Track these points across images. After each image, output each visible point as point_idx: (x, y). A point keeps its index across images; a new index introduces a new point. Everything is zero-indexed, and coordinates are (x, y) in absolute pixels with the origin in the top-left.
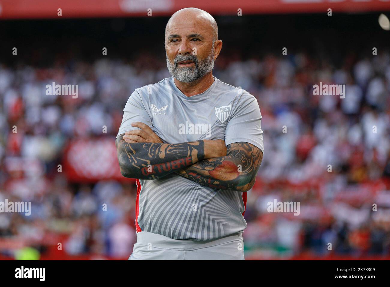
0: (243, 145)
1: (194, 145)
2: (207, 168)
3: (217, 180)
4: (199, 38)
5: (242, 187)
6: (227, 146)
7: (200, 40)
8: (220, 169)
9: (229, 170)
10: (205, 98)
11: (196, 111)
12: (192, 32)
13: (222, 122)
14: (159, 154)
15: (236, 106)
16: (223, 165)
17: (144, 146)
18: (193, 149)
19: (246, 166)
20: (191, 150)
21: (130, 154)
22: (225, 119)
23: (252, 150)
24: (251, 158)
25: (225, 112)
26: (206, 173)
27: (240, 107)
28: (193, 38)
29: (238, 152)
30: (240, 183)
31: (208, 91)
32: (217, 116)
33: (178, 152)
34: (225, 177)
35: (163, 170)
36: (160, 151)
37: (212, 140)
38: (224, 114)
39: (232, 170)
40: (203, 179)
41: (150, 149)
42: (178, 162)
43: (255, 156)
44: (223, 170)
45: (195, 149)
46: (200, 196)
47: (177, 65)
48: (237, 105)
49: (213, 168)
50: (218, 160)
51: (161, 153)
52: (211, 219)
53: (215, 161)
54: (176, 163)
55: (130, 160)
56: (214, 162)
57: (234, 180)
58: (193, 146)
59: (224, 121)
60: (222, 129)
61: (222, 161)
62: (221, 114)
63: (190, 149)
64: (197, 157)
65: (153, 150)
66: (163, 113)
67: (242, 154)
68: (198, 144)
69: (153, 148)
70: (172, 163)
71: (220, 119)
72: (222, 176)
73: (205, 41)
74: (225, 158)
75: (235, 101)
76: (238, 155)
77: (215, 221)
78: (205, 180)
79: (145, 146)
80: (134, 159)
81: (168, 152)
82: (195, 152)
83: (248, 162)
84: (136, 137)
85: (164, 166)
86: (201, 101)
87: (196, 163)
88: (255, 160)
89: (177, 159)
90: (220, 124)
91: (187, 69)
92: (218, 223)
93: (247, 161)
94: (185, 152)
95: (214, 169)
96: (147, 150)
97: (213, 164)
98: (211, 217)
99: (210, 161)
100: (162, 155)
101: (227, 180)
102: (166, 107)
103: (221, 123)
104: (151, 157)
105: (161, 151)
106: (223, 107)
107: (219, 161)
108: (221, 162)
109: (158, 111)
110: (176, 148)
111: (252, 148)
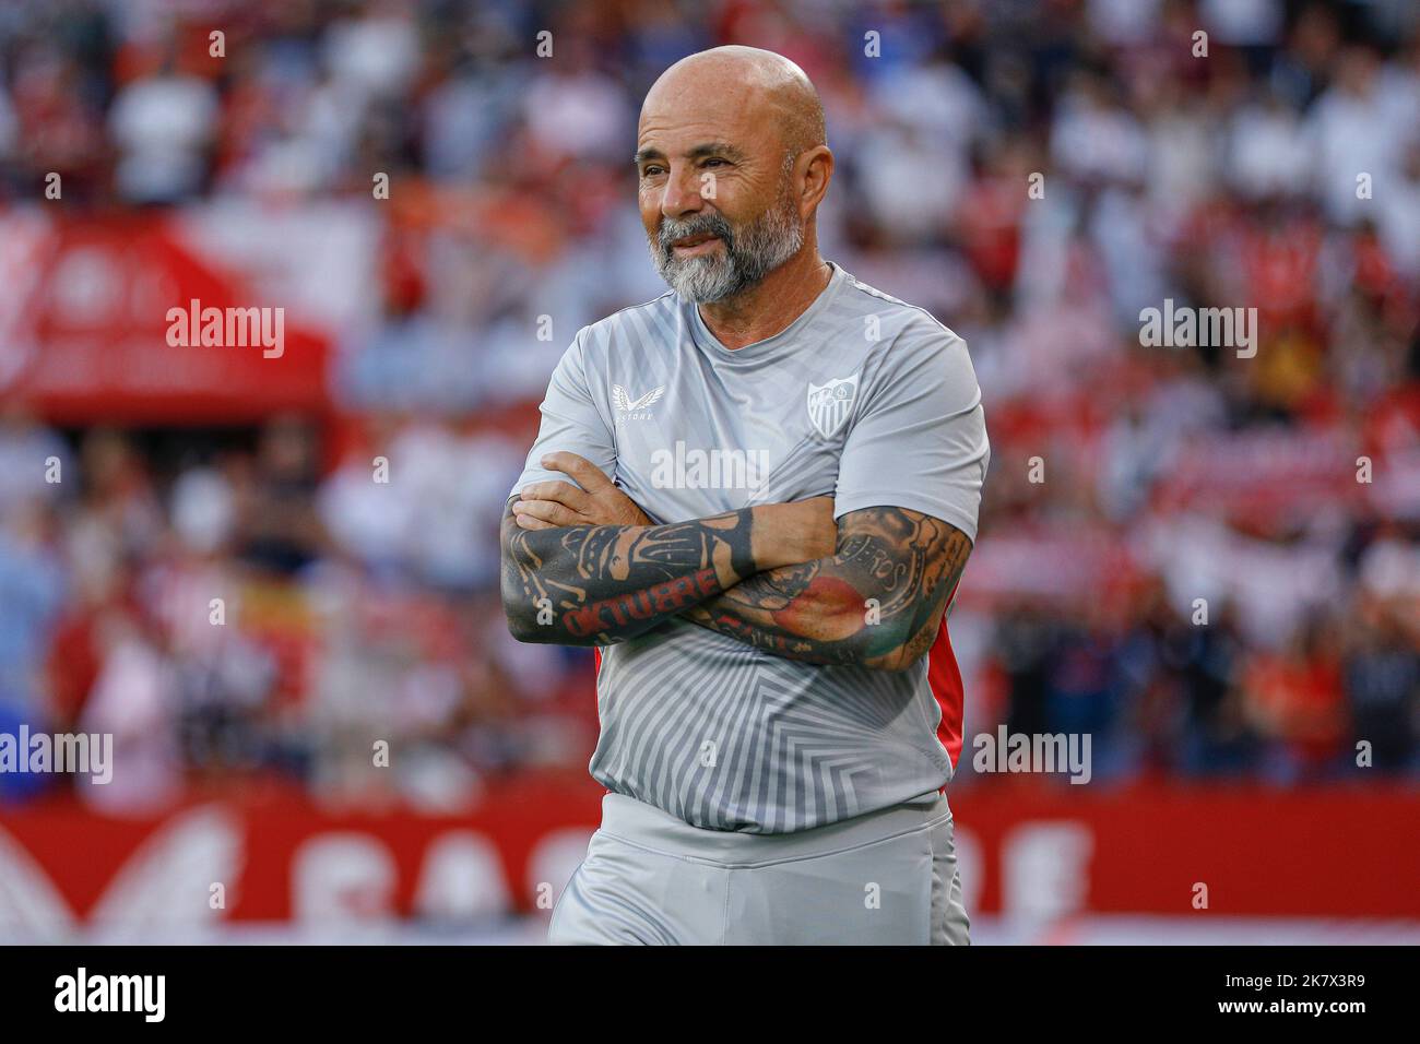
0: (881, 517)
1: (720, 527)
2: (767, 603)
3: (803, 639)
4: (724, 155)
5: (880, 659)
6: (838, 519)
7: (727, 163)
8: (805, 603)
9: (836, 607)
10: (784, 350)
11: (750, 401)
12: (699, 137)
13: (828, 435)
14: (611, 565)
15: (874, 378)
16: (812, 592)
17: (564, 541)
18: (716, 542)
19: (890, 589)
20: (711, 546)
21: (527, 569)
22: (837, 426)
23: (916, 532)
24: (910, 560)
25: (836, 403)
26: (766, 617)
27: (886, 380)
28: (705, 158)
29: (864, 543)
30: (872, 647)
31: (800, 325)
32: (813, 417)
33: (669, 557)
34: (825, 630)
35: (629, 617)
36: (614, 555)
37: (789, 501)
38: (832, 408)
39: (844, 606)
40: (763, 637)
41: (582, 550)
42: (674, 588)
43: (926, 549)
44: (815, 605)
45: (724, 543)
46: (763, 684)
47: (669, 250)
48: (877, 372)
49: (785, 602)
50: (799, 575)
51: (617, 562)
52: (805, 757)
53: (791, 578)
54: (667, 591)
55: (527, 589)
56: (786, 582)
57: (851, 637)
58: (717, 532)
59: (832, 434)
60: (829, 460)
61: (811, 576)
62: (825, 408)
63: (707, 545)
64: (730, 567)
65: (592, 554)
66: (642, 416)
67: (875, 550)
68: (732, 523)
69: (592, 546)
70: (655, 592)
71: (818, 426)
72: (815, 628)
73: (748, 163)
74: (820, 566)
75: (872, 360)
76: (862, 555)
77: (822, 763)
78: (769, 639)
79: (569, 539)
80: (538, 586)
81: (637, 558)
82: (723, 551)
83: (899, 574)
84: (548, 507)
85: (630, 604)
86: (772, 362)
87: (734, 586)
88: (926, 565)
89: (668, 580)
90: (819, 444)
91: (697, 264)
92: (835, 771)
93: (893, 571)
94: (691, 553)
95: (787, 607)
96: (575, 555)
97: (784, 589)
98: (808, 754)
99: (776, 578)
100: (620, 570)
101: (831, 638)
102: (659, 392)
103: (823, 439)
104: (586, 576)
105: (617, 557)
106: (834, 383)
107: (801, 578)
108: (808, 580)
109: (631, 406)
110: (665, 541)
111: (917, 525)
